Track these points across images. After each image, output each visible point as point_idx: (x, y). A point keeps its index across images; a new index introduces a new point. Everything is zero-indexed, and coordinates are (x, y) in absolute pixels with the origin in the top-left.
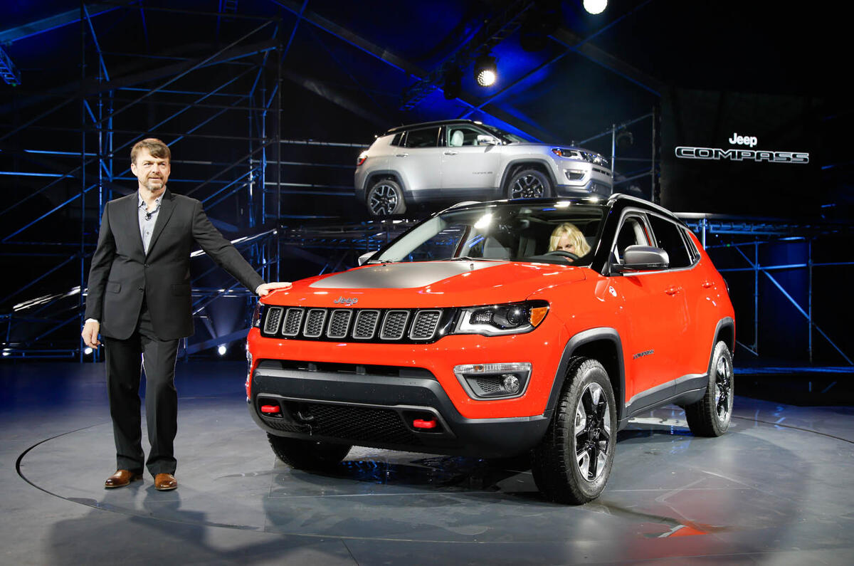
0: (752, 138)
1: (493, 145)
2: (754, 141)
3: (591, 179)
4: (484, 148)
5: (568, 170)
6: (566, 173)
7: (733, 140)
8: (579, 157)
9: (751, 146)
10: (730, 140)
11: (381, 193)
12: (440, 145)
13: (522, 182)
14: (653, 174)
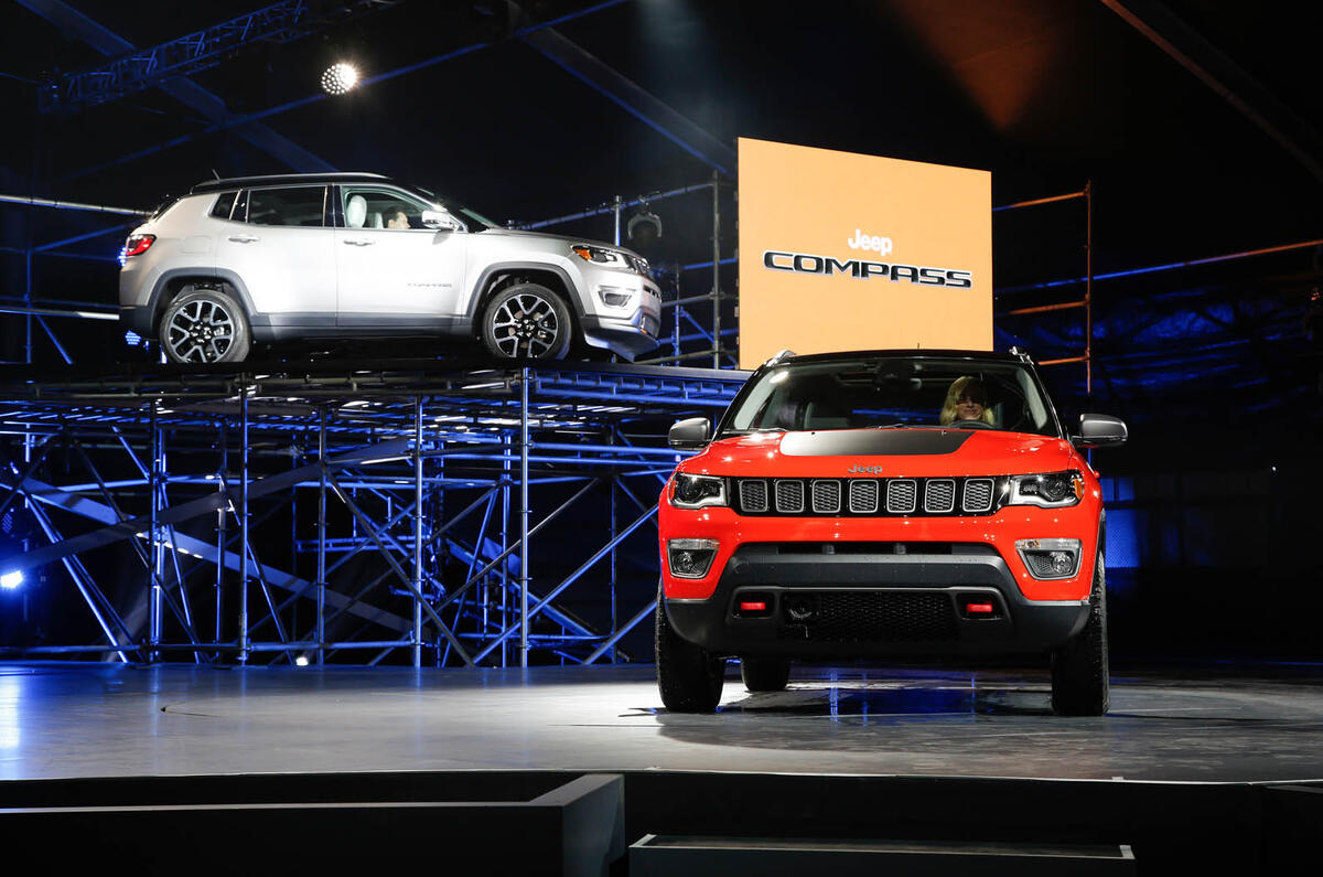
0: (884, 240)
1: (450, 230)
2: (887, 245)
3: (641, 307)
4: (432, 236)
5: (601, 286)
6: (600, 293)
7: (854, 241)
8: (621, 262)
9: (883, 254)
10: (850, 241)
11: (194, 316)
12: (329, 224)
13: (514, 306)
14: (716, 300)
